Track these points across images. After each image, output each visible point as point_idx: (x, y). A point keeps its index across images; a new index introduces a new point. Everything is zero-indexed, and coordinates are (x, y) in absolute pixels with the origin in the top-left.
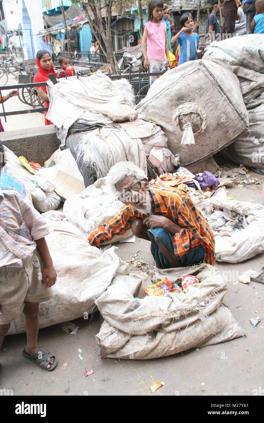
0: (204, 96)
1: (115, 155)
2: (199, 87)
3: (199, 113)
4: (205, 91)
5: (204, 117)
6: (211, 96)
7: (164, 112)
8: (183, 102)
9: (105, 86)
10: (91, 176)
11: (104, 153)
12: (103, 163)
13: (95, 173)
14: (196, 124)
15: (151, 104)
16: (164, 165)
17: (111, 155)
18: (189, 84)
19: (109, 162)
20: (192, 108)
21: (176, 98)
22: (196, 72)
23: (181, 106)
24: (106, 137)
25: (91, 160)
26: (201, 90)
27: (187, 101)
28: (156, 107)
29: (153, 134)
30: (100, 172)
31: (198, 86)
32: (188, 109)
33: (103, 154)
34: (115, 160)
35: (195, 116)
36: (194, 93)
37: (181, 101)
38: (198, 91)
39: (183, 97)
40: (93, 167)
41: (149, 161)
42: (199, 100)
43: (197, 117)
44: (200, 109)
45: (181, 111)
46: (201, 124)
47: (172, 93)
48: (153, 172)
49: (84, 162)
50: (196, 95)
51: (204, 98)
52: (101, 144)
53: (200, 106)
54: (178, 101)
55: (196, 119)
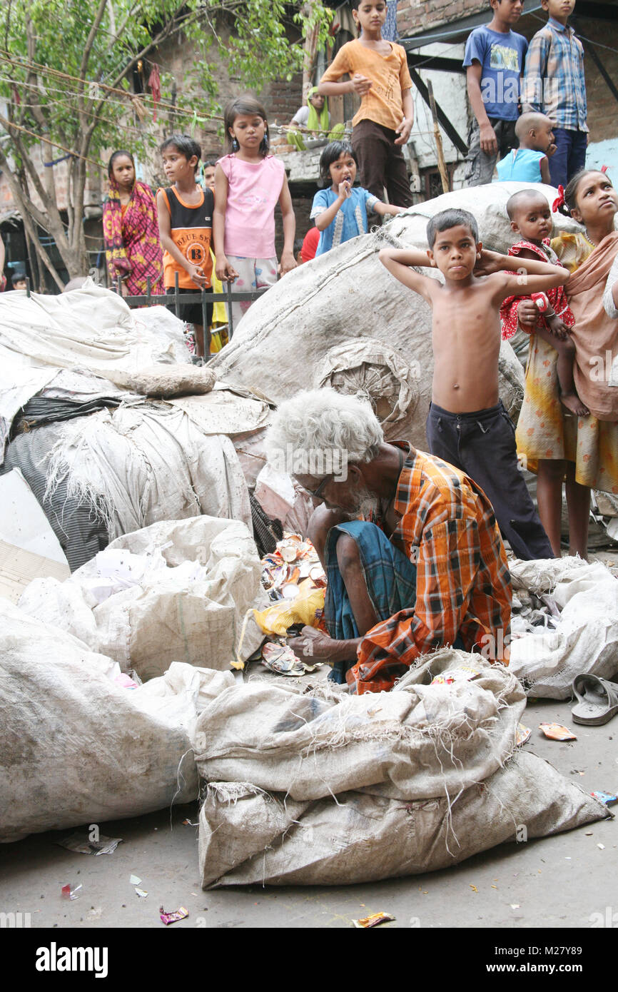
0: (396, 320)
1: (160, 475)
2: (382, 295)
3: (389, 363)
4: (398, 306)
5: (403, 375)
6: (416, 317)
7: (289, 371)
8: (341, 338)
9: (109, 318)
10: (90, 537)
11: (130, 469)
12: (127, 498)
13: (103, 528)
14: (381, 394)
15: (250, 353)
16: (298, 518)
17: (150, 475)
18: (355, 290)
19: (146, 494)
20: (366, 353)
21: (322, 328)
22: (369, 258)
23: (336, 350)
24: (132, 429)
25: (90, 489)
26: (388, 304)
27: (352, 336)
28: (264, 358)
29: (261, 426)
30: (118, 524)
31: (379, 293)
32: (357, 356)
33: (127, 471)
34: (161, 490)
35: (378, 372)
36: (369, 314)
37: (336, 337)
38: (380, 306)
39: (338, 324)
40: (97, 508)
41: (256, 501)
42: (385, 330)
43: (382, 375)
44: (388, 354)
45: (336, 362)
46: (396, 395)
47: (307, 318)
48: (268, 534)
49: (69, 496)
50: (375, 318)
51: (399, 324)
52: (119, 446)
53: (388, 348)
54: (327, 337)
55: (380, 383)
